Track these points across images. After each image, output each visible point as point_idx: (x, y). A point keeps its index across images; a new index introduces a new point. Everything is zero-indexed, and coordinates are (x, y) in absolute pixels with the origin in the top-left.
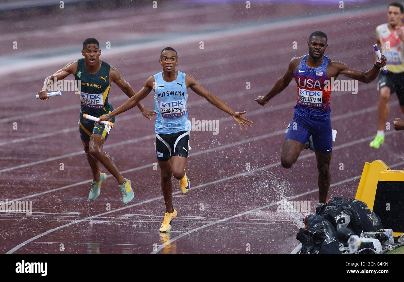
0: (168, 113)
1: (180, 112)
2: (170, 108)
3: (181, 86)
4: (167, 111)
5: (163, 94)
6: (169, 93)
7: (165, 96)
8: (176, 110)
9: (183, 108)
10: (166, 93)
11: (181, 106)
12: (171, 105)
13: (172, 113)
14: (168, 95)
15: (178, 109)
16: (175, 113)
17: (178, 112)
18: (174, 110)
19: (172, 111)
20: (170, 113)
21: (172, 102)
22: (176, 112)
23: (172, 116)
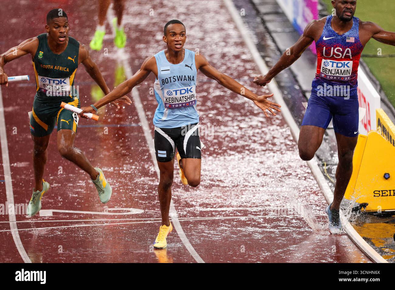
0: (174, 103)
1: (189, 101)
2: (177, 96)
3: (191, 68)
4: (173, 100)
5: (169, 79)
6: (176, 78)
7: (171, 82)
8: (184, 99)
9: (192, 96)
10: (172, 78)
11: (190, 93)
12: (178, 92)
13: (179, 103)
14: (174, 80)
15: (187, 98)
16: (182, 102)
17: (187, 101)
18: (182, 98)
19: (180, 100)
20: (177, 103)
21: (180, 89)
22: (184, 102)
23: (179, 106)
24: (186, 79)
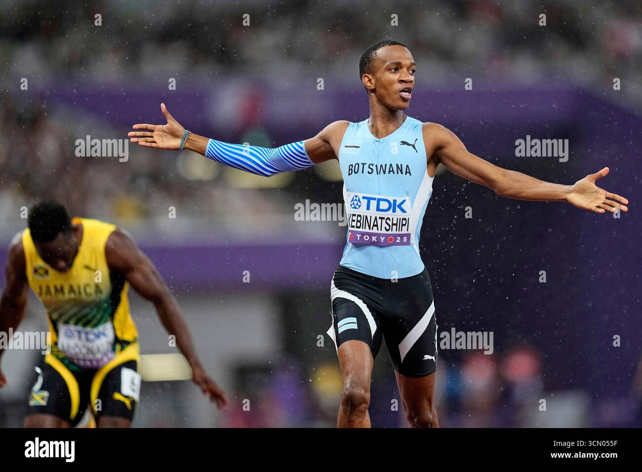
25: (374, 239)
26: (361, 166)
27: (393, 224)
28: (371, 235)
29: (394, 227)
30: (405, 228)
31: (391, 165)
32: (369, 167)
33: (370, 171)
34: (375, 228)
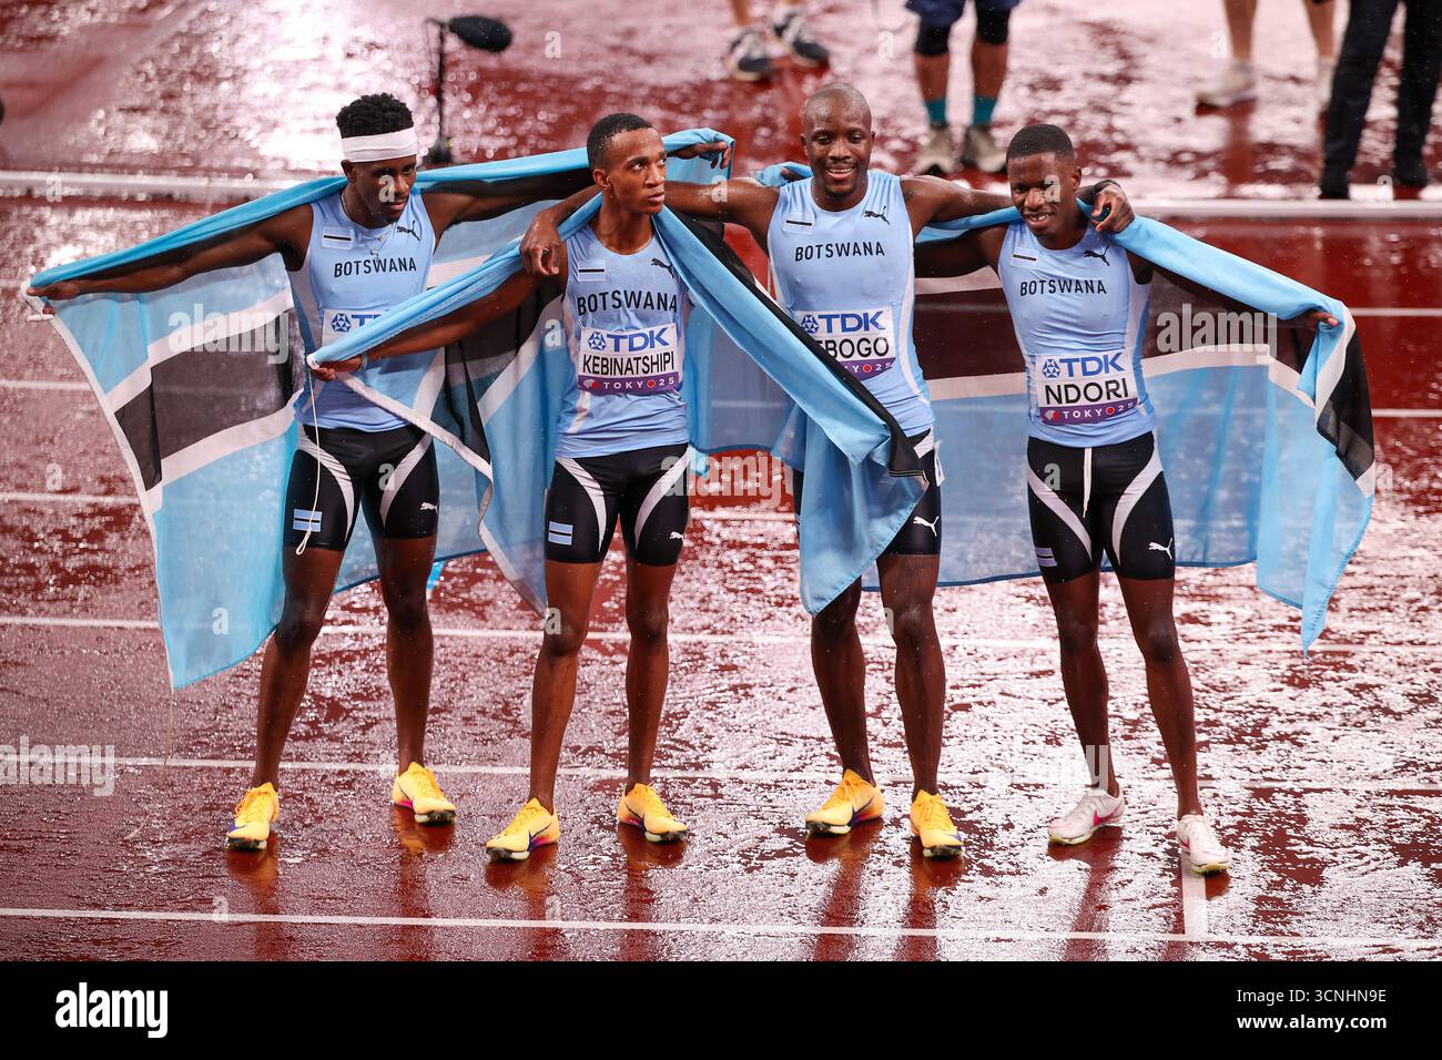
2: (618, 355)
4: (606, 366)
7: (604, 307)
9: (668, 358)
12: (624, 343)
16: (635, 375)
19: (627, 369)
21: (628, 333)
23: (624, 385)
24: (651, 305)
25: (628, 385)
26: (600, 299)
27: (653, 364)
28: (623, 381)
29: (655, 367)
30: (669, 365)
31: (649, 294)
32: (614, 298)
33: (617, 303)
34: (629, 372)
